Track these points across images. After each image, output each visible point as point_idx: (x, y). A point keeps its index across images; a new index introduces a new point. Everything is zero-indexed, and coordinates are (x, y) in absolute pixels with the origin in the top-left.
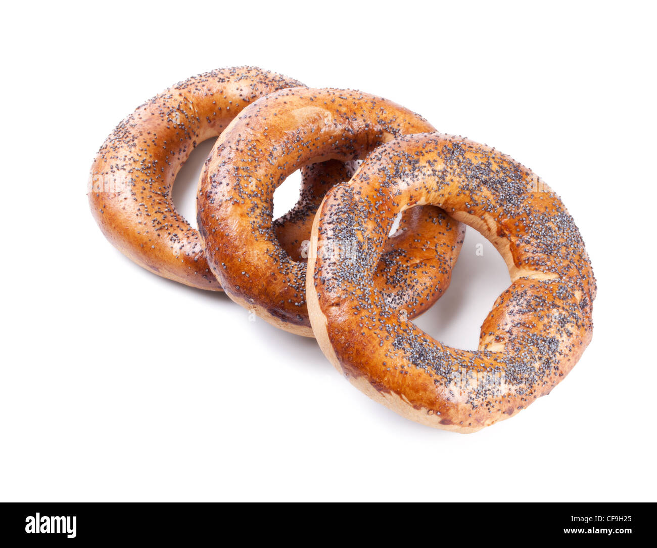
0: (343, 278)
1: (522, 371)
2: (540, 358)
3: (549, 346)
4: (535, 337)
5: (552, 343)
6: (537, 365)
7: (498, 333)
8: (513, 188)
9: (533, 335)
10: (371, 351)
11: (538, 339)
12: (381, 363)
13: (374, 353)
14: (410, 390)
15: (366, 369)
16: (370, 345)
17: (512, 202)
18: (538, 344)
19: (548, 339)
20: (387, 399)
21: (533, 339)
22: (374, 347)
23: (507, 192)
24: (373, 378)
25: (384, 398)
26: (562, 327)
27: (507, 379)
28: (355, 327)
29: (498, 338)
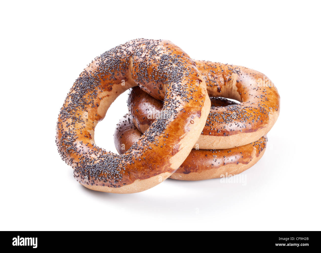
0: (115, 170)
1: (176, 73)
2: (171, 64)
3: (165, 59)
4: (160, 67)
5: (164, 58)
6: (174, 65)
7: (158, 88)
8: (85, 81)
9: (158, 68)
10: (154, 154)
11: (161, 65)
12: (161, 149)
13: (155, 152)
14: (178, 133)
15: (164, 157)
16: (151, 155)
17: (92, 82)
18: (163, 66)
19: (161, 60)
20: (184, 147)
21: (160, 68)
22: (152, 153)
23: (87, 85)
24: (170, 154)
25: (183, 149)
26: (156, 53)
27: (179, 81)
28: (141, 163)
29: (160, 88)
